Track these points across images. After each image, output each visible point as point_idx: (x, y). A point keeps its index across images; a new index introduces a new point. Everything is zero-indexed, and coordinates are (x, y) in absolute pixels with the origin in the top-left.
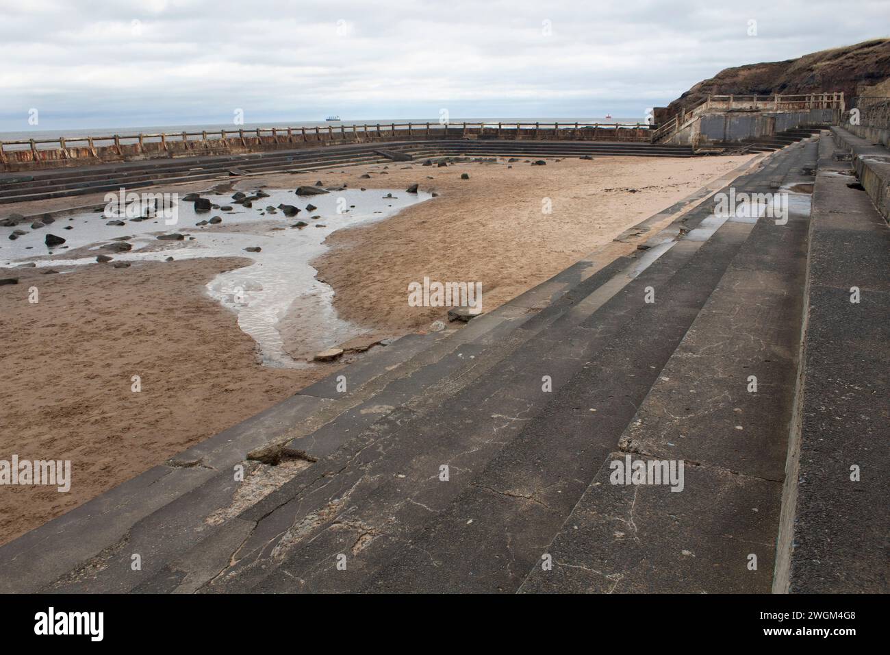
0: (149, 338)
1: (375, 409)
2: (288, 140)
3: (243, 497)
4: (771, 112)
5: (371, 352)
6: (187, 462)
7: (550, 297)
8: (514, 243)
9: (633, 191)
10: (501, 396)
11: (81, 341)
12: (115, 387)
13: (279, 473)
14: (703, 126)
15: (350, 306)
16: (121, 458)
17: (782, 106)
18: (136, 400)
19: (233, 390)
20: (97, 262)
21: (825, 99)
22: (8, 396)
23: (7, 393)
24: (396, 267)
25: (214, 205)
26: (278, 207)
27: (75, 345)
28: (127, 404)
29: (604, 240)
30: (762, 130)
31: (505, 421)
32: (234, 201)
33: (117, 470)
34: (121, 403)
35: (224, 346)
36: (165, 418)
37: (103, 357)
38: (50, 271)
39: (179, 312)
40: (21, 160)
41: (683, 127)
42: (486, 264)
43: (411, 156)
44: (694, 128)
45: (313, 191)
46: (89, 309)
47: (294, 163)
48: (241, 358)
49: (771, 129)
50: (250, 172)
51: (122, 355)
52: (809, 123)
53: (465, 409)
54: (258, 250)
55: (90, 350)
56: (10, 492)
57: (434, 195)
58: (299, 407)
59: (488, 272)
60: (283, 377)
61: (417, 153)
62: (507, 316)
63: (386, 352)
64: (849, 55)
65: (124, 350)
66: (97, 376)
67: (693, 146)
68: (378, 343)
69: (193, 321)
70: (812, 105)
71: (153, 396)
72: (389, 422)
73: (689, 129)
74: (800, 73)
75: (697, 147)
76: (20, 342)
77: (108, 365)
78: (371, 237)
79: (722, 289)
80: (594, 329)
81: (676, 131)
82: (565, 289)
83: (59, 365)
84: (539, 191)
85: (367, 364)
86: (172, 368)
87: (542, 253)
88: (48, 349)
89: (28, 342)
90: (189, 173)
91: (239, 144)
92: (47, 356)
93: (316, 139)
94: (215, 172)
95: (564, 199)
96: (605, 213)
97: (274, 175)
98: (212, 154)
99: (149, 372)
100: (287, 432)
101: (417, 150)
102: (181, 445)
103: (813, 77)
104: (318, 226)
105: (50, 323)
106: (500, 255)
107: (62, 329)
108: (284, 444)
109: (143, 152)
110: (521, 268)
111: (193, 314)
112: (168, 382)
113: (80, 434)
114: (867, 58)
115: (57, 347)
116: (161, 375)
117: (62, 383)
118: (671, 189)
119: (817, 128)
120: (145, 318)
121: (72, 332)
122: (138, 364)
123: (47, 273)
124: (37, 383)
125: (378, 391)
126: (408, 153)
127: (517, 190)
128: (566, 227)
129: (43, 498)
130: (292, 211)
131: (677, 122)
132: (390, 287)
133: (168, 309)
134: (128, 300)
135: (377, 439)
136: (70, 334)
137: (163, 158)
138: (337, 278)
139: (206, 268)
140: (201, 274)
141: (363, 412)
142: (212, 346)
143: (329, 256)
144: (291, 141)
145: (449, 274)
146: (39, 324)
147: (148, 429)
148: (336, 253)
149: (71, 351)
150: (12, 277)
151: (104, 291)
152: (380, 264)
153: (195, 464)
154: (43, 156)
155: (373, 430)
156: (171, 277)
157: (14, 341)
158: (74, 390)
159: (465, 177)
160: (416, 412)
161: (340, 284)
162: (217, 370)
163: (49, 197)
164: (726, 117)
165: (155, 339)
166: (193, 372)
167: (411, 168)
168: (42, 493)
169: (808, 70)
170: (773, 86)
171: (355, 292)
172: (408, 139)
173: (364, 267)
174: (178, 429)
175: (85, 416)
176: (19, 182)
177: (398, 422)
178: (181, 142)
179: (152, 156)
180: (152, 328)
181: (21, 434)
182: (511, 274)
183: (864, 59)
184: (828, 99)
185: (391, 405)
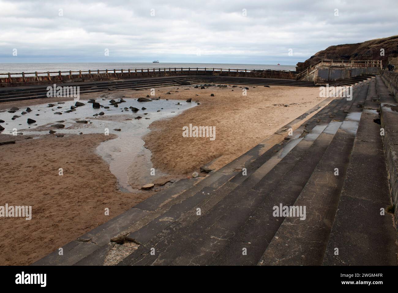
0: (71, 175)
1: (165, 219)
2: (135, 75)
3: (108, 260)
4: (349, 68)
5: (166, 185)
6: (85, 240)
7: (244, 163)
8: (231, 132)
9: (286, 106)
10: (216, 227)
11: (42, 176)
12: (56, 200)
13: (123, 249)
14: (319, 73)
15: (158, 162)
16: (58, 235)
17: (355, 65)
18: (65, 206)
19: (106, 203)
20: (49, 133)
21: (374, 63)
22: (10, 202)
23: (10, 201)
24: (179, 143)
25: (101, 106)
26: (130, 108)
27: (39, 177)
28: (61, 209)
29: (271, 132)
30: (345, 76)
31: (216, 240)
32: (110, 103)
33: (56, 241)
34: (58, 208)
35: (103, 180)
36: (77, 216)
37: (51, 184)
38: (29, 138)
39: (84, 162)
40: (18, 81)
41: (310, 73)
42: (218, 143)
43: (189, 83)
44: (315, 74)
45: (145, 100)
46: (45, 159)
47: (138, 85)
48: (110, 187)
49: (350, 75)
50: (118, 89)
51: (60, 183)
52: (367, 73)
53: (202, 227)
54: (119, 130)
55: (45, 180)
56: (11, 251)
57: (198, 104)
58: (133, 214)
59: (219, 147)
60: (128, 197)
61: (192, 81)
62: (225, 173)
63: (172, 188)
64: (386, 42)
65: (60, 181)
66: (48, 194)
67: (315, 82)
68: (169, 182)
69: (90, 167)
70: (368, 65)
71: (72, 205)
72: (171, 229)
73: (313, 74)
74: (364, 49)
75: (316, 82)
76: (16, 175)
77: (53, 188)
78: (169, 126)
79: (310, 183)
80: (258, 191)
81: (307, 75)
82: (251, 159)
83: (32, 188)
84: (245, 104)
85: (164, 193)
86: (80, 191)
87: (243, 138)
88: (28, 179)
89: (19, 175)
90: (91, 88)
91: (113, 76)
92: (27, 183)
93: (148, 74)
94: (103, 88)
95: (255, 109)
96: (272, 118)
97: (128, 91)
98: (101, 80)
99: (71, 193)
100: (128, 229)
101: (192, 80)
102: (83, 229)
103: (369, 51)
104: (146, 119)
105: (28, 165)
106: (225, 138)
107: (34, 169)
108: (126, 235)
109: (71, 78)
110: (234, 146)
111: (90, 163)
112: (78, 198)
113: (41, 223)
114: (393, 44)
115: (31, 178)
116: (75, 195)
117: (33, 197)
118: (302, 105)
119: (370, 76)
120: (69, 164)
121: (38, 171)
122: (66, 188)
123: (28, 138)
124: (23, 196)
125: (168, 210)
126: (188, 82)
127: (235, 103)
128: (255, 124)
129: (24, 254)
130: (135, 110)
131: (308, 71)
132: (176, 153)
133: (80, 160)
134: (62, 155)
135: (165, 237)
136: (37, 171)
137: (80, 81)
138: (153, 147)
139: (97, 139)
140: (95, 142)
141: (160, 220)
142: (98, 180)
143: (150, 135)
144: (136, 75)
145: (202, 148)
146: (24, 165)
147: (69, 222)
148: (154, 133)
149: (37, 181)
150: (13, 140)
151: (52, 150)
152: (173, 141)
153: (89, 240)
154: (28, 79)
155: (163, 233)
156: (81, 143)
157: (13, 174)
158: (38, 201)
159: (212, 95)
160: (182, 224)
161: (154, 150)
162: (100, 193)
163: (29, 99)
164: (329, 69)
165: (74, 176)
166: (89, 194)
167: (189, 89)
168: (24, 252)
169: (367, 48)
170: (351, 54)
171: (161, 155)
172: (188, 75)
173: (165, 142)
174: (82, 222)
175: (43, 214)
176: (17, 91)
177: (174, 229)
178: (88, 75)
179: (75, 80)
180: (72, 170)
181: (15, 222)
182: (229, 149)
183: (392, 44)
184: (375, 63)
185: (172, 217)
